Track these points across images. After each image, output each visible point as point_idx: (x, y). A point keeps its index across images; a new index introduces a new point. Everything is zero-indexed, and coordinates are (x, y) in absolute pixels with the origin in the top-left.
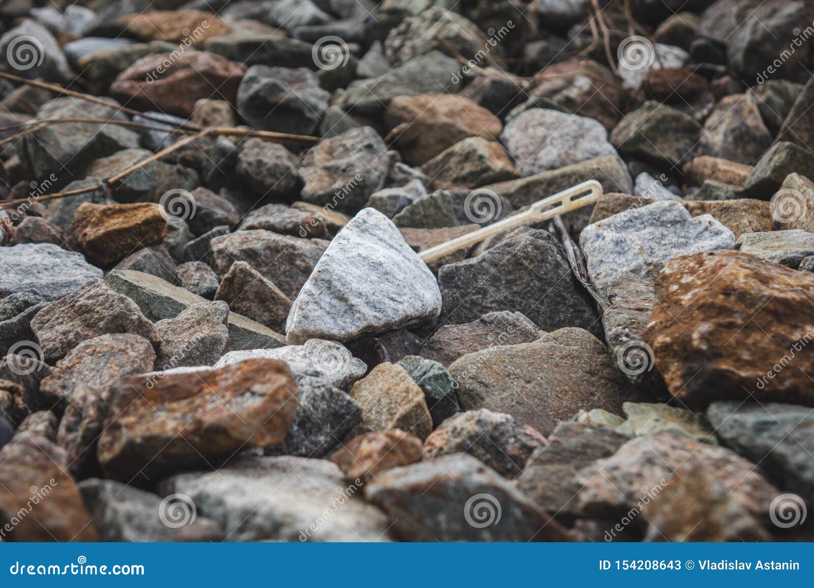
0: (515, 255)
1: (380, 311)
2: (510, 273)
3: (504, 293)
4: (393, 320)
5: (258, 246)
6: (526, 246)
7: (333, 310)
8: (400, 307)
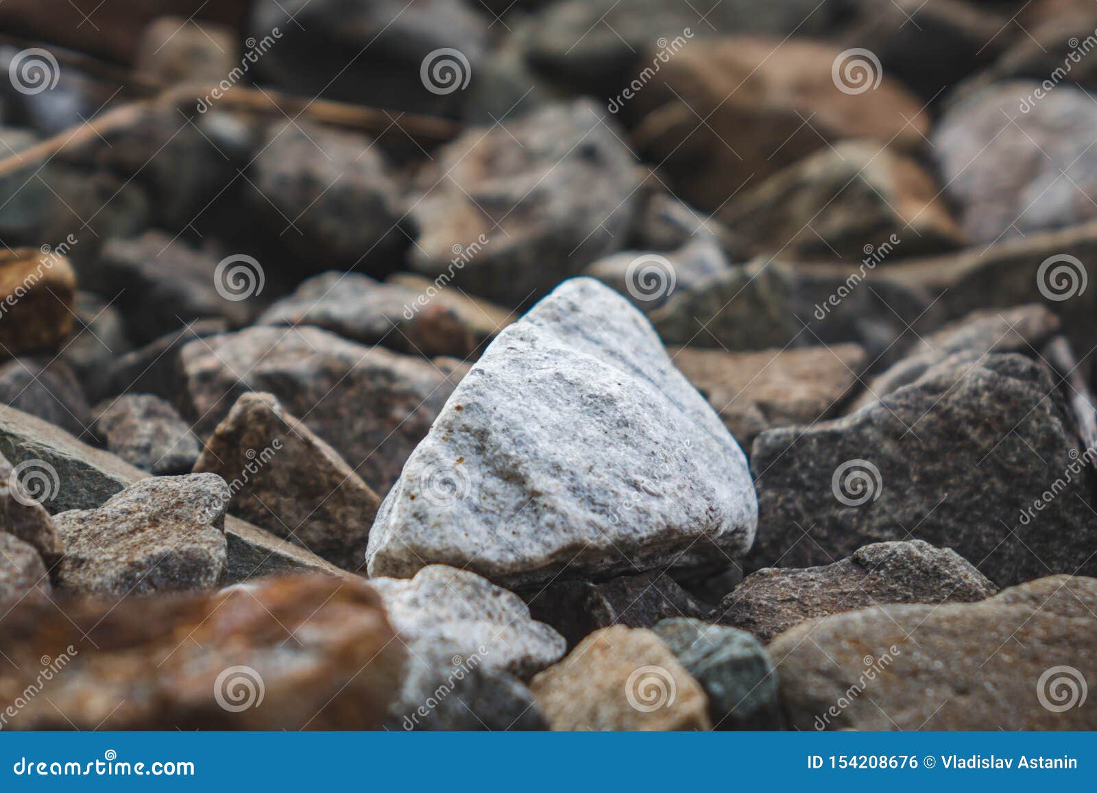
0: (946, 415)
1: (603, 509)
2: (932, 456)
3: (916, 505)
4: (636, 537)
5: (300, 366)
6: (975, 393)
7: (488, 504)
8: (654, 505)
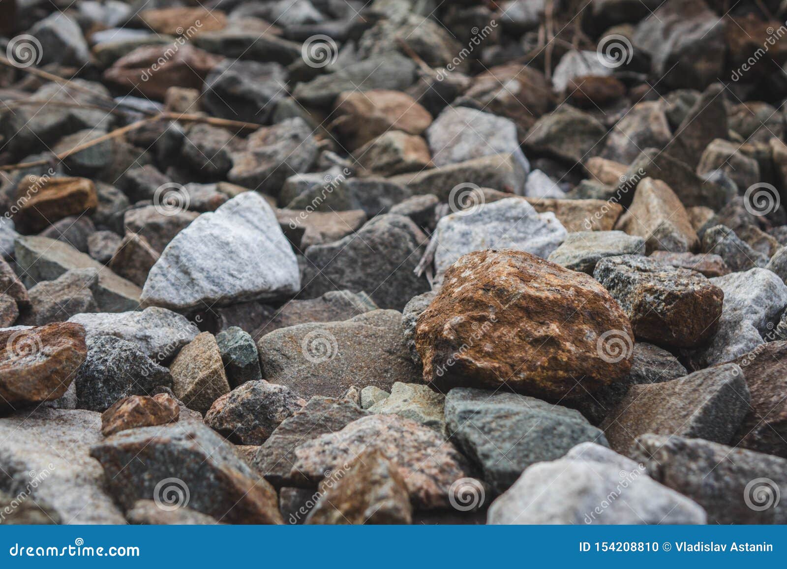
0: (372, 241)
1: (217, 285)
2: (366, 256)
3: (359, 274)
4: (229, 294)
5: (162, 220)
6: (383, 233)
7: (177, 283)
8: (238, 282)
